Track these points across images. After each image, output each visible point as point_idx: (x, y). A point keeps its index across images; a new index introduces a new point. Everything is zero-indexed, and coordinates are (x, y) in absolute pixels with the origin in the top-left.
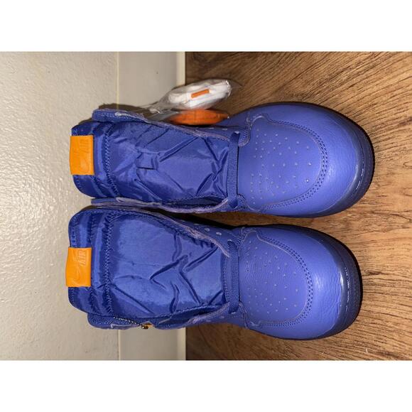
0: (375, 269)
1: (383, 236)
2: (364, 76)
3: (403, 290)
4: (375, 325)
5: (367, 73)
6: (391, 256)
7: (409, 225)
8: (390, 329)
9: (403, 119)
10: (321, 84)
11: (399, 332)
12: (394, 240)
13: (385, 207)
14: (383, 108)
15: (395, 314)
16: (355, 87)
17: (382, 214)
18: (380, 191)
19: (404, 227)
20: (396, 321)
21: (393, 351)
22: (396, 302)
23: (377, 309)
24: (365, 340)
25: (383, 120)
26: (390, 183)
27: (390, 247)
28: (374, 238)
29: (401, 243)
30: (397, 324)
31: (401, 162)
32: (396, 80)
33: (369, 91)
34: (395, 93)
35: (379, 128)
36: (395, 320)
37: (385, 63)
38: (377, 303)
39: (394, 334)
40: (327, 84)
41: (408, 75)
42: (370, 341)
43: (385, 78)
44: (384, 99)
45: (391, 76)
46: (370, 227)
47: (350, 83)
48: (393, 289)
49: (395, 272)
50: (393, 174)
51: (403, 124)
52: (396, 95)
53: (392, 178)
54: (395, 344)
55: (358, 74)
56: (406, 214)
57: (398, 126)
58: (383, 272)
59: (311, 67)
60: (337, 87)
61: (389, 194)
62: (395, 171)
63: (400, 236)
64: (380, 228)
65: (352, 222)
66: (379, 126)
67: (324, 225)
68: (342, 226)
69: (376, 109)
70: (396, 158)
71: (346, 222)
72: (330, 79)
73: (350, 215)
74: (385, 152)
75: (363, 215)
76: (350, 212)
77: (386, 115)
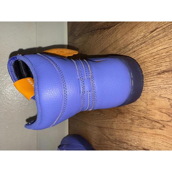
1: (149, 131)
2: (140, 47)
5: (141, 46)
6: (154, 143)
7: (163, 128)
9: (159, 71)
12: (155, 134)
13: (151, 116)
14: (149, 64)
16: (135, 53)
17: (149, 119)
18: (148, 107)
19: (160, 129)
25: (149, 71)
26: (153, 104)
27: (153, 138)
28: (145, 131)
29: (159, 137)
31: (159, 94)
32: (156, 50)
33: (142, 55)
34: (155, 57)
37: (150, 41)
41: (162, 48)
43: (150, 49)
44: (150, 59)
45: (154, 47)
46: (143, 125)
47: (134, 50)
50: (155, 99)
51: (159, 74)
53: (154, 101)
55: (137, 46)
56: (161, 122)
57: (157, 75)
59: (116, 41)
60: (127, 52)
61: (152, 110)
63: (158, 133)
64: (148, 127)
65: (135, 121)
66: (147, 74)
67: (122, 119)
68: (130, 121)
69: (146, 64)
70: (156, 91)
71: (131, 119)
72: (124, 48)
73: (134, 117)
74: (150, 87)
75: (140, 118)
76: (134, 115)
77: (151, 68)
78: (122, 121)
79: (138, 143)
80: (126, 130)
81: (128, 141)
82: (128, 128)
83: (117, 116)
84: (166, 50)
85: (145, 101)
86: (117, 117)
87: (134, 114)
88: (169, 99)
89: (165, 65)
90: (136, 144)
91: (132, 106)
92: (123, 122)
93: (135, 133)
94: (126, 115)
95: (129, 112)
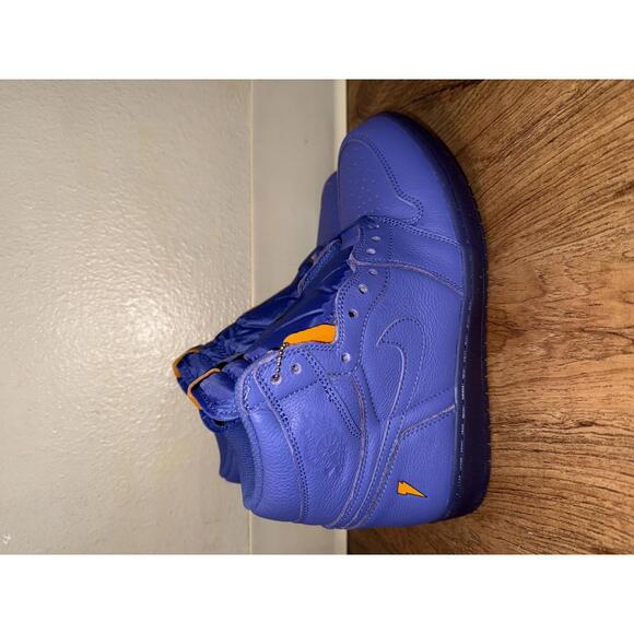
0: (586, 418)
1: (597, 366)
2: (568, 124)
3: (625, 450)
4: (588, 506)
5: (571, 120)
6: (608, 398)
7: (632, 349)
8: (608, 512)
9: (620, 185)
10: (512, 141)
11: (621, 516)
12: (612, 371)
13: (600, 322)
14: (593, 170)
15: (615, 488)
16: (555, 143)
17: (595, 332)
18: (591, 297)
19: (625, 353)
20: (616, 499)
21: (613, 547)
22: (616, 469)
23: (591, 480)
24: (576, 529)
25: (595, 189)
26: (604, 284)
27: (607, 383)
28: (585, 369)
29: (622, 376)
30: (617, 504)
31: (620, 252)
32: (609, 127)
33: (574, 147)
34: (609, 147)
36: (614, 497)
37: (594, 103)
38: (590, 471)
39: (614, 520)
40: (520, 141)
41: (626, 119)
42: (582, 530)
43: (596, 126)
44: (595, 157)
45: (604, 121)
46: (579, 354)
47: (550, 136)
48: (611, 450)
49: (614, 423)
50: (609, 270)
51: (621, 193)
52: (611, 150)
53: (607, 276)
54: (615, 536)
55: (560, 123)
56: (627, 331)
57: (614, 197)
58: (598, 422)
59: (501, 116)
60: (532, 144)
61: (603, 302)
62: (611, 266)
63: (619, 366)
64: (592, 354)
65: (555, 346)
66: (588, 199)
67: (519, 351)
68: (542, 352)
69: (585, 173)
70: (612, 246)
71: (547, 345)
72: (522, 134)
73: (552, 335)
74: (597, 237)
75: (570, 334)
76: (552, 331)
77: (597, 181)
78: (520, 357)
79: (564, 410)
80: (532, 380)
81: (537, 412)
82: (536, 373)
83: (504, 345)
85: (583, 280)
86: (504, 348)
87: (553, 327)
90: (558, 415)
91: (548, 305)
92: (522, 360)
93: (557, 384)
94: (533, 335)
95: (538, 325)
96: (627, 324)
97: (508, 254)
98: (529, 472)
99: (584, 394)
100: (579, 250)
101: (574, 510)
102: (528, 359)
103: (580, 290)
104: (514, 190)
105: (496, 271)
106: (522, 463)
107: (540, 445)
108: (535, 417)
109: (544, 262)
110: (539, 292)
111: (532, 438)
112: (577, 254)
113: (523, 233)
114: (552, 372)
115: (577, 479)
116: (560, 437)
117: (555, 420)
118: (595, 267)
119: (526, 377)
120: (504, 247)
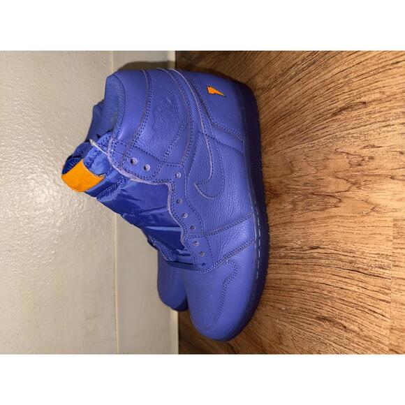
0: (314, 244)
1: (321, 215)
2: (307, 71)
3: (334, 262)
4: (314, 294)
5: (309, 68)
6: (326, 233)
7: (339, 204)
8: (325, 297)
9: (335, 109)
10: (276, 79)
11: (331, 298)
12: (329, 218)
13: (322, 189)
14: (321, 100)
15: (329, 283)
16: (300, 82)
17: (320, 195)
18: (319, 174)
19: (335, 207)
20: (330, 289)
21: (327, 316)
22: (330, 272)
23: (316, 280)
24: (308, 307)
25: (321, 111)
26: (325, 167)
27: (325, 224)
28: (314, 216)
29: (333, 220)
30: (330, 292)
31: (334, 148)
32: (330, 75)
33: (310, 85)
34: (329, 86)
35: (317, 119)
36: (328, 288)
37: (322, 59)
38: (316, 274)
39: (328, 301)
40: (280, 79)
41: (339, 70)
42: (311, 308)
43: (323, 73)
44: (322, 92)
45: (327, 71)
46: (311, 207)
47: (297, 78)
48: (327, 262)
49: (329, 247)
50: (328, 159)
51: (335, 114)
52: (331, 88)
53: (327, 162)
54: (329, 310)
55: (303, 70)
56: (336, 194)
57: (332, 116)
58: (320, 246)
59: (269, 63)
60: (287, 82)
61: (325, 177)
62: (330, 157)
63: (333, 214)
64: (318, 208)
65: (298, 203)
67: (278, 206)
68: (291, 206)
69: (316, 101)
70: (330, 145)
71: (293, 203)
72: (282, 75)
73: (296, 197)
74: (322, 140)
75: (306, 196)
76: (296, 194)
77: (323, 106)
78: (278, 209)
79: (303, 240)
80: (285, 223)
81: (287, 242)
82: (287, 219)
83: (269, 203)
84: (344, 74)
85: (314, 164)
87: (297, 192)
88: (348, 153)
89: (342, 98)
90: (299, 243)
91: (294, 179)
92: (279, 212)
93: (299, 225)
94: (285, 197)
95: (288, 191)
96: (337, 190)
97: (272, 148)
98: (283, 276)
99: (313, 231)
100: (312, 147)
101: (307, 297)
102: (283, 211)
103: (312, 170)
104: (276, 110)
105: (266, 159)
106: (279, 272)
107: (290, 261)
108: (286, 244)
109: (293, 154)
110: (289, 172)
111: (285, 257)
112: (311, 149)
113: (281, 136)
114: (296, 218)
115: (310, 279)
116: (300, 255)
117: (298, 246)
118: (321, 157)
119: (281, 221)
120: (270, 144)
